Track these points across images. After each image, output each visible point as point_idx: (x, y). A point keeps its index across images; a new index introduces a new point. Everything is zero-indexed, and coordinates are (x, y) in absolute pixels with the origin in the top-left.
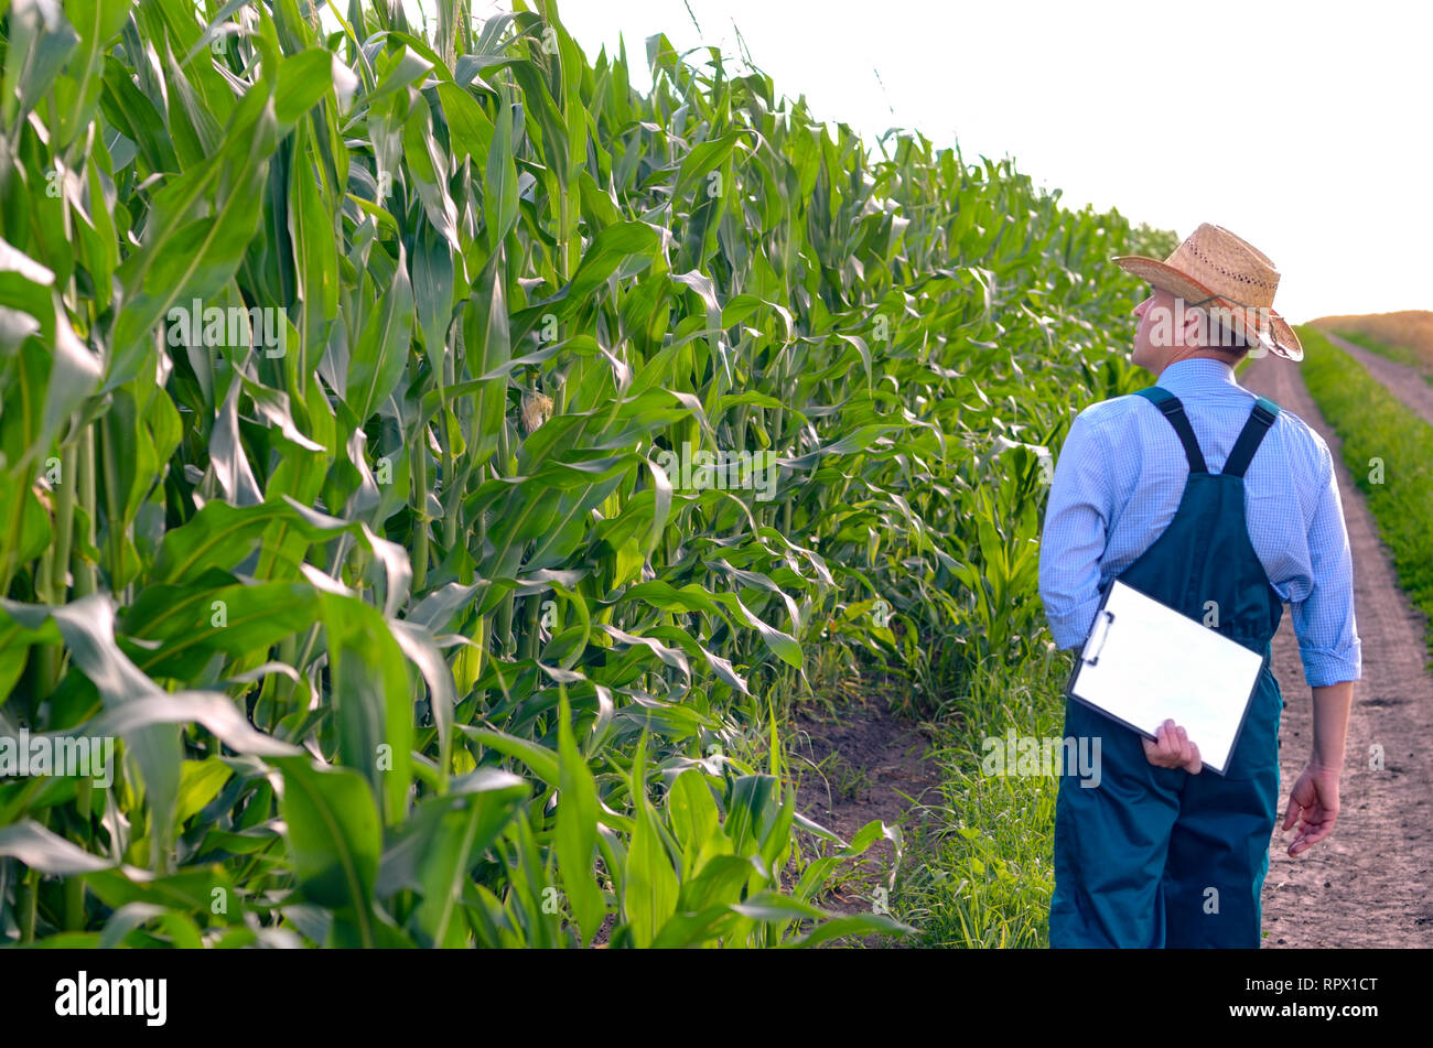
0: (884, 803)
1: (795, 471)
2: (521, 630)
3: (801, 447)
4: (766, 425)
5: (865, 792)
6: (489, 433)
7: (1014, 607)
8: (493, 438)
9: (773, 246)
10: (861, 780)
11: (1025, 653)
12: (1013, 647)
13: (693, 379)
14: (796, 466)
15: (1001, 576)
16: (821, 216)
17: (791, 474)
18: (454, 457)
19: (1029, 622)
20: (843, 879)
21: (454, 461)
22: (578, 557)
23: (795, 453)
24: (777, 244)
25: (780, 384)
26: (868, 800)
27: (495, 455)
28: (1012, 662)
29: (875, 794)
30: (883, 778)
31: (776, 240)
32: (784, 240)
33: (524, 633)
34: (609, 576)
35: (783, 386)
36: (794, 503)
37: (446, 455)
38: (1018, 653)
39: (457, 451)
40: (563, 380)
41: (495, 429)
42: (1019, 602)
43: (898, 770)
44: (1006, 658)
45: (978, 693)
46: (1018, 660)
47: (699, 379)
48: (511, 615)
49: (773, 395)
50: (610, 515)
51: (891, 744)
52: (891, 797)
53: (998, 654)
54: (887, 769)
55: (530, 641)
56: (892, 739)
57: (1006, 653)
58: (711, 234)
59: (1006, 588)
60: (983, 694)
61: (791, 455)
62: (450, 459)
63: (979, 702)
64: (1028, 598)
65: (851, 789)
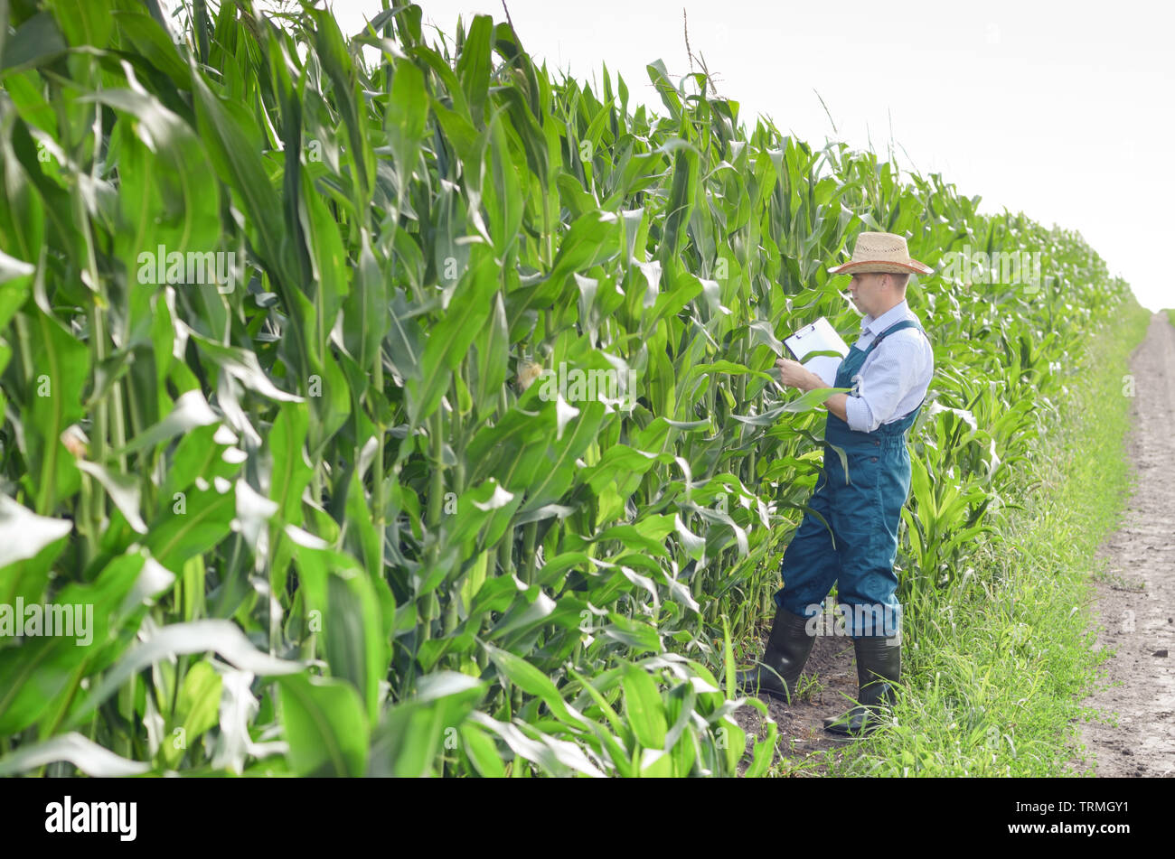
0: (834, 704)
1: (757, 427)
2: (520, 560)
3: (763, 407)
4: (733, 389)
5: (818, 695)
6: (491, 393)
7: (942, 541)
8: (494, 398)
9: (737, 240)
10: (814, 686)
11: (952, 578)
12: (941, 573)
13: (669, 350)
14: (756, 423)
15: (930, 515)
16: (783, 215)
17: (754, 429)
18: (462, 414)
19: (955, 553)
20: (797, 767)
21: (461, 419)
22: (568, 497)
23: (758, 412)
24: (740, 239)
25: (743, 356)
26: (820, 702)
27: (495, 413)
28: (942, 586)
29: (826, 696)
30: (832, 683)
31: (739, 235)
32: (746, 235)
33: (523, 562)
34: (593, 515)
35: (746, 356)
36: (757, 454)
37: (455, 413)
38: (947, 578)
39: (465, 409)
40: (550, 350)
41: (496, 390)
42: (947, 536)
43: (846, 677)
44: (936, 583)
45: (913, 612)
46: (946, 585)
47: (675, 351)
48: (510, 546)
49: (738, 363)
50: (592, 463)
51: (840, 655)
52: (839, 699)
53: (930, 579)
54: (837, 676)
55: (528, 569)
56: (841, 650)
57: (936, 579)
58: (683, 229)
59: (935, 525)
60: (917, 612)
61: (753, 413)
62: (458, 416)
63: (913, 619)
64: (955, 533)
65: (805, 693)
